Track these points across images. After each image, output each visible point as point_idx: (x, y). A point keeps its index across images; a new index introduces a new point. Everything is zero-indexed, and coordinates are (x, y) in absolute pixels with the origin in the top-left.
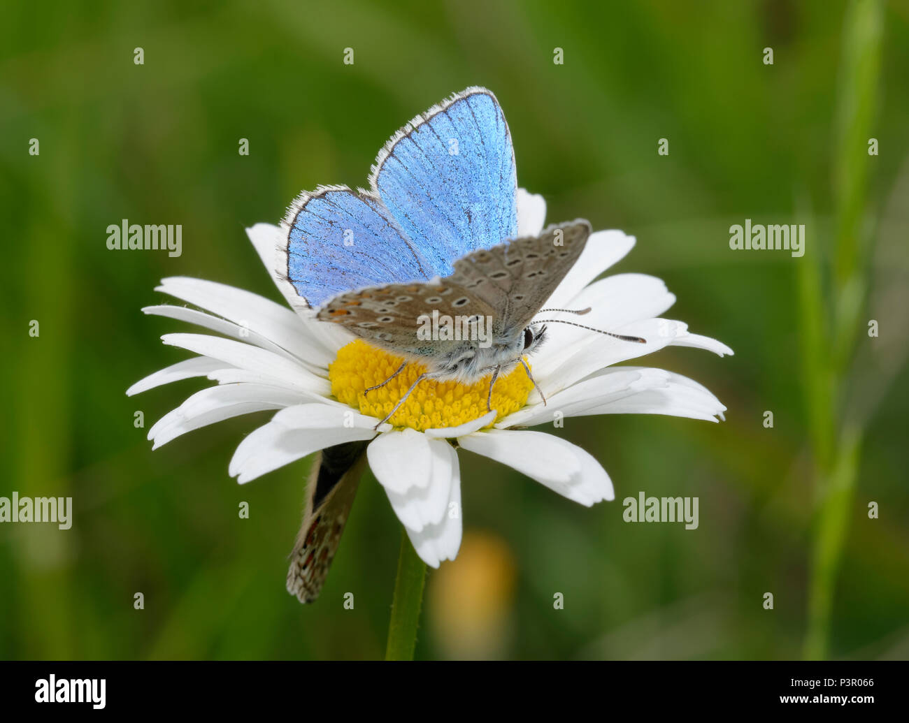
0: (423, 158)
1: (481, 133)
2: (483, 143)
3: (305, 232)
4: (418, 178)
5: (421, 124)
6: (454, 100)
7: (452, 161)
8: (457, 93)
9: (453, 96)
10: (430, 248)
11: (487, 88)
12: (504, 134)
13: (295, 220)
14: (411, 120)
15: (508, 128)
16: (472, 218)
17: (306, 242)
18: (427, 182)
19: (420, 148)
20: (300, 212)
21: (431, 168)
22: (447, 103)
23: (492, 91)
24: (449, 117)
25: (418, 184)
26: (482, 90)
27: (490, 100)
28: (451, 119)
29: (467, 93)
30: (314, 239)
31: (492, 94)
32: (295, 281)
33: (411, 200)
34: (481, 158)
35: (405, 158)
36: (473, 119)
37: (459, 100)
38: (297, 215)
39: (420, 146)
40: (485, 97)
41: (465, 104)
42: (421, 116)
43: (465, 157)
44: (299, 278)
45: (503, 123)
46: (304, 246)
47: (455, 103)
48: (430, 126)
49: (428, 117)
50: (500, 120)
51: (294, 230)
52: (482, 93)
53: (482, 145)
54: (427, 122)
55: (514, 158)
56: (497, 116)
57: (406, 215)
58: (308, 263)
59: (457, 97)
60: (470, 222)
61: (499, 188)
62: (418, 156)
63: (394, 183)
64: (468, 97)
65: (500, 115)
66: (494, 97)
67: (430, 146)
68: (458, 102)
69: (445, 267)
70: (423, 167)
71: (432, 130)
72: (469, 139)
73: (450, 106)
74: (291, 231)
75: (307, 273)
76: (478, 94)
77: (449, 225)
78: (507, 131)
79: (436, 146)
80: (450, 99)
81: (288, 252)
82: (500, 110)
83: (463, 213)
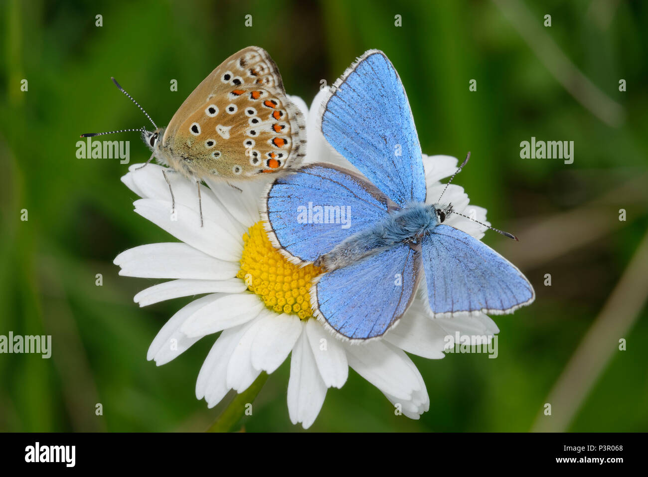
0: (347, 107)
1: (381, 81)
2: (383, 87)
3: (277, 212)
4: (347, 122)
5: (341, 84)
6: (358, 62)
7: (366, 104)
8: (359, 57)
9: (357, 60)
10: (365, 167)
11: (378, 49)
12: (395, 77)
13: (268, 207)
14: (334, 83)
15: (397, 73)
16: (387, 140)
17: (281, 218)
18: (352, 122)
19: (344, 101)
20: (268, 201)
21: (354, 113)
22: (354, 65)
23: (381, 50)
24: (358, 74)
25: (348, 126)
26: (375, 51)
27: (381, 56)
28: (359, 75)
29: (366, 56)
30: (284, 213)
31: (382, 52)
32: (287, 247)
33: (346, 137)
34: (384, 98)
35: (336, 110)
36: (373, 72)
37: (362, 62)
38: (267, 204)
39: (343, 99)
40: (378, 55)
41: (366, 63)
42: (340, 78)
43: (373, 99)
44: (288, 244)
45: (393, 70)
46: (281, 221)
47: (359, 64)
48: (347, 84)
49: (345, 78)
50: (391, 69)
51: (271, 214)
52: (375, 54)
53: (383, 88)
54: (345, 82)
55: (405, 92)
56: (388, 66)
57: (345, 149)
58: (288, 231)
59: (360, 60)
60: (386, 143)
61: (400, 116)
62: (344, 107)
63: (333, 129)
64: (367, 58)
65: (390, 66)
66: (384, 54)
67: (350, 98)
68: (361, 64)
69: (376, 177)
70: (348, 113)
71: (349, 86)
72: (374, 87)
73: (357, 67)
74: (269, 217)
75: (291, 238)
76: (373, 54)
77: (373, 148)
78: (396, 75)
79: (354, 97)
80: (356, 62)
81: (274, 231)
82: (389, 62)
83: (381, 138)
